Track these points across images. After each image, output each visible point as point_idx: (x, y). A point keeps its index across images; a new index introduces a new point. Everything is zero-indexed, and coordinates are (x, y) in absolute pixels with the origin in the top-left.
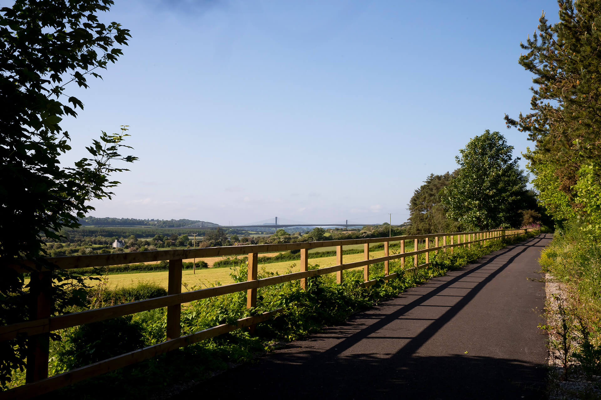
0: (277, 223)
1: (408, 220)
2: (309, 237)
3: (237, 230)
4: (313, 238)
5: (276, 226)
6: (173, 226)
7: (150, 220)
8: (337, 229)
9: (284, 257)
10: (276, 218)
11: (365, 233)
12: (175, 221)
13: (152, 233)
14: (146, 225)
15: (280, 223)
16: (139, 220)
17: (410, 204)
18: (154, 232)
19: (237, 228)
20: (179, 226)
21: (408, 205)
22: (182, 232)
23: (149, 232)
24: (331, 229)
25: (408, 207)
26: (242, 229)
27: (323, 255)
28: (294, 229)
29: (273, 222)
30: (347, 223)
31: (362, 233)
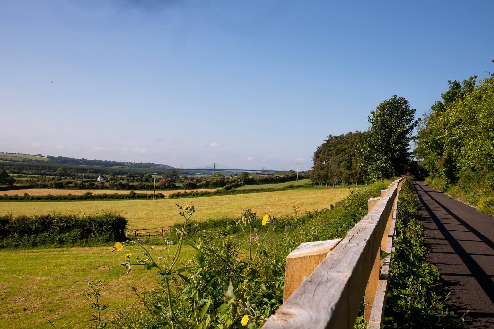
0: (215, 167)
1: (312, 168)
2: (238, 178)
3: (187, 171)
4: (241, 179)
5: (214, 170)
6: (141, 167)
7: (125, 162)
8: (258, 174)
9: (220, 192)
10: (215, 164)
11: (278, 176)
12: (143, 163)
13: (126, 172)
14: (122, 166)
15: (217, 168)
16: (118, 162)
17: (314, 157)
18: (128, 171)
19: (187, 170)
20: (146, 167)
21: (312, 157)
22: (148, 172)
23: (124, 171)
24: (253, 173)
25: (312, 159)
26: (190, 171)
27: (249, 192)
28: (226, 172)
29: (212, 167)
30: (264, 169)
31: (276, 177)
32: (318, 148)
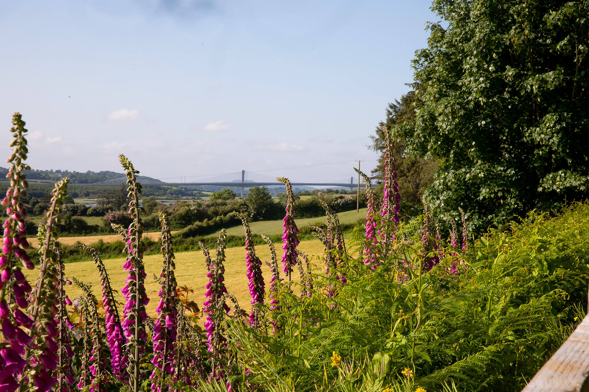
0: (245, 179)
3: (186, 189)
5: (243, 185)
6: (86, 182)
7: (54, 171)
10: (243, 172)
12: (93, 173)
13: (38, 191)
14: (44, 178)
15: (249, 179)
16: (38, 170)
18: (43, 190)
19: (186, 186)
20: (97, 180)
26: (193, 187)
29: (238, 179)
30: (352, 182)
32: (391, 110)
